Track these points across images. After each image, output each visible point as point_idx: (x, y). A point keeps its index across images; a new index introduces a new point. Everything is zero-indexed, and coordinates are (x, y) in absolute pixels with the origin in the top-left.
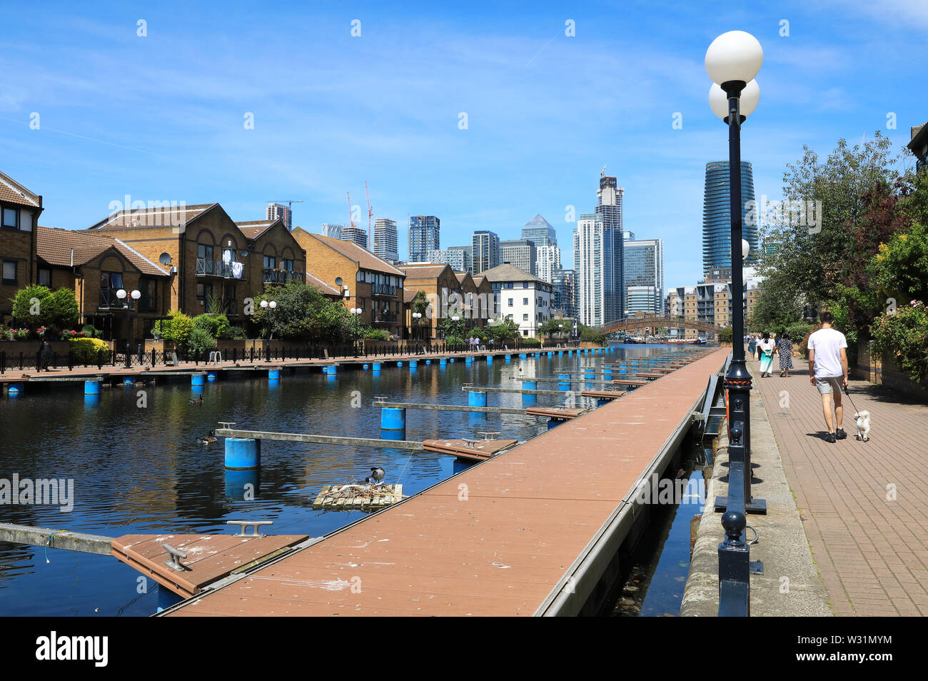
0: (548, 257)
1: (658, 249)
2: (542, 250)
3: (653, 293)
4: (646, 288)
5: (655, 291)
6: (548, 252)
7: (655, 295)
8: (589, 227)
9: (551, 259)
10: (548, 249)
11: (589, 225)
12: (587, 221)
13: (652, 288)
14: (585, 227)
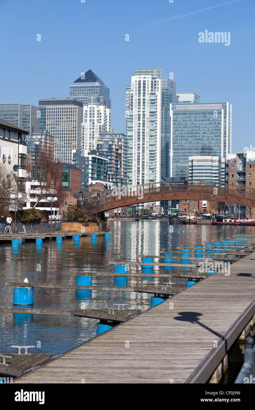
0: (96, 118)
1: (225, 114)
2: (88, 110)
3: (217, 164)
4: (210, 158)
5: (220, 161)
6: (96, 113)
7: (219, 166)
8: (144, 84)
9: (99, 121)
10: (96, 109)
11: (144, 81)
12: (142, 76)
13: (216, 158)
14: (140, 84)
